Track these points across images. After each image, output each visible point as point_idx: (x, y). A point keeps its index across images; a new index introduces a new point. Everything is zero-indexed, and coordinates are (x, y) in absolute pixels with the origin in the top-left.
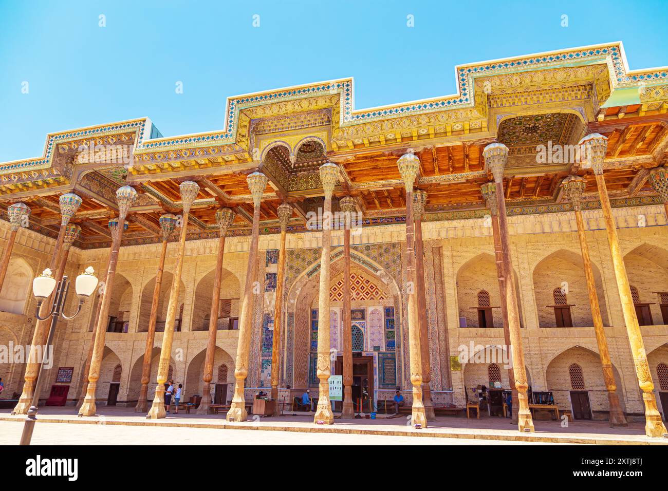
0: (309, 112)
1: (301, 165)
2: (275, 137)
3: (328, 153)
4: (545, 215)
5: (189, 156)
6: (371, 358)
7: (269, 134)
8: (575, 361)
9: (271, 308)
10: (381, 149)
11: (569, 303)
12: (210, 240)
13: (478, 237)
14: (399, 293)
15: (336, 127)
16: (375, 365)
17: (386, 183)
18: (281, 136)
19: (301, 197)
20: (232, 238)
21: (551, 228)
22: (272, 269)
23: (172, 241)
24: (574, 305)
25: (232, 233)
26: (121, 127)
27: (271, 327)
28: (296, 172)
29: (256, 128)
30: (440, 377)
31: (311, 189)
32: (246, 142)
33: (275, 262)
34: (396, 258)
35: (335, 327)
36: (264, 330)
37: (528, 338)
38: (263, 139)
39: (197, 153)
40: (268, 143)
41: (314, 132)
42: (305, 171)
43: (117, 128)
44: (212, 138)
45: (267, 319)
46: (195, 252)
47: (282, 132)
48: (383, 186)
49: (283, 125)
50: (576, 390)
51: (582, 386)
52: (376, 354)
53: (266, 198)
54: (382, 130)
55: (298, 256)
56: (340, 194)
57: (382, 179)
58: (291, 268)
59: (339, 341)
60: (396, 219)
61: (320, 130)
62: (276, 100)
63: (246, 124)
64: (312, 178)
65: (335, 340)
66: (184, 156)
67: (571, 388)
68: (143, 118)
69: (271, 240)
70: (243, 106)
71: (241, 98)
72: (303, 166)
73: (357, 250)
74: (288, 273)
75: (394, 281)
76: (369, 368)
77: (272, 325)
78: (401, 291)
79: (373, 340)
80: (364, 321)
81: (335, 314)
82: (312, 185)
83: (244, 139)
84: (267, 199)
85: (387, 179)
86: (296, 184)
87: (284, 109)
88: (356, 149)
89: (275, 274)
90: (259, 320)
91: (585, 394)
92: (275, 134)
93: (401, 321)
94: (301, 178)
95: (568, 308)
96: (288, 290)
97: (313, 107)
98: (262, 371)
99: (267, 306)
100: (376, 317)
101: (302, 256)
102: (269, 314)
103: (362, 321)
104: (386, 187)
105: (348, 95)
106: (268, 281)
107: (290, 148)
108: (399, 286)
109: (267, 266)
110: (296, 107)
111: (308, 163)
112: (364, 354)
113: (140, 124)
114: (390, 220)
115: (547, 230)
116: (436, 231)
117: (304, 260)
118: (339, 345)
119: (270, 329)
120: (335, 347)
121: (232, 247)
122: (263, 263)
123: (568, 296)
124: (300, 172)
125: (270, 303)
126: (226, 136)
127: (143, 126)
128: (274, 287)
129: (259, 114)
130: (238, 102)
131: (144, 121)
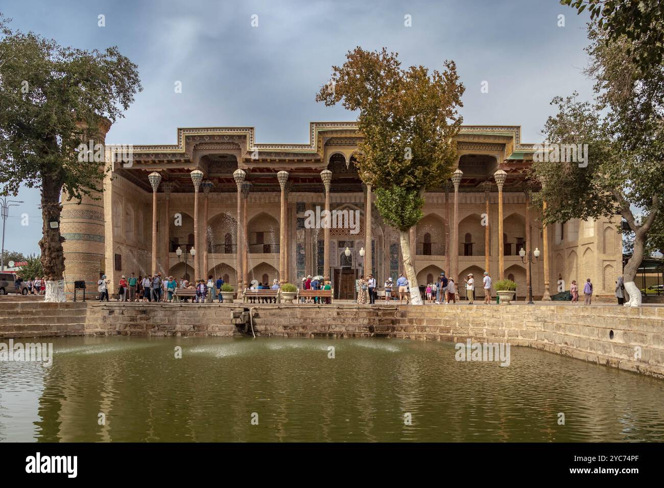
2: (336, 148)
4: (469, 193)
5: (284, 156)
6: (357, 270)
7: (333, 147)
9: (302, 241)
11: (472, 241)
12: (255, 193)
13: (431, 203)
14: (383, 234)
18: (340, 148)
20: (271, 193)
21: (471, 201)
23: (225, 192)
24: (475, 243)
26: (234, 130)
33: (302, 211)
35: (334, 251)
36: (298, 254)
38: (330, 149)
39: (290, 155)
43: (231, 130)
44: (302, 148)
45: (299, 247)
47: (340, 146)
52: (360, 268)
59: (336, 260)
63: (320, 139)
65: (334, 259)
66: (281, 155)
69: (300, 196)
70: (320, 129)
71: (318, 123)
73: (357, 206)
75: (380, 227)
76: (356, 275)
77: (303, 251)
80: (353, 248)
81: (334, 243)
83: (320, 149)
87: (345, 133)
89: (303, 218)
90: (295, 248)
92: (336, 146)
95: (471, 244)
99: (299, 239)
102: (300, 244)
106: (298, 223)
107: (346, 156)
109: (297, 213)
112: (352, 268)
113: (249, 130)
118: (336, 262)
119: (302, 253)
120: (334, 263)
121: (272, 199)
122: (294, 211)
123: (472, 238)
124: (336, 160)
125: (301, 237)
126: (311, 147)
127: (251, 132)
128: (303, 227)
129: (329, 135)
130: (316, 125)
131: (252, 129)
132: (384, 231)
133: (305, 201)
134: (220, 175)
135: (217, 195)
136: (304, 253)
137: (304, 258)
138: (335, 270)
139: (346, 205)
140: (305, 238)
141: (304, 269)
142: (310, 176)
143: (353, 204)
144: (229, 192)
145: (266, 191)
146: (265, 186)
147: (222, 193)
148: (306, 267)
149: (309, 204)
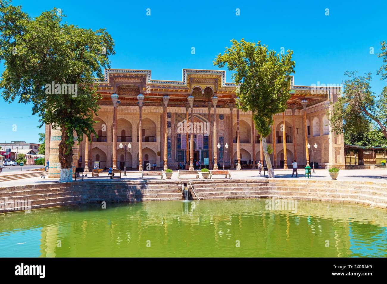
0: (210, 79)
2: (197, 84)
3: (215, 93)
6: (198, 152)
7: (195, 83)
9: (169, 135)
13: (241, 114)
15: (219, 86)
16: (200, 154)
18: (199, 84)
20: (152, 107)
22: (169, 120)
26: (139, 72)
29: (191, 80)
33: (170, 117)
38: (192, 84)
40: (194, 86)
41: (209, 85)
43: (137, 71)
44: (178, 83)
45: (168, 138)
46: (135, 111)
47: (199, 83)
49: (200, 80)
52: (200, 150)
54: (233, 89)
55: (179, 116)
58: (176, 120)
61: (212, 85)
62: (200, 73)
63: (188, 79)
65: (185, 145)
66: (166, 87)
68: (149, 70)
69: (168, 109)
70: (189, 73)
71: (188, 70)
74: (175, 122)
76: (197, 154)
77: (170, 140)
79: (199, 145)
80: (196, 139)
81: (185, 136)
82: (197, 96)
83: (188, 85)
87: (202, 76)
89: (170, 122)
96: (176, 128)
97: (211, 77)
100: (200, 137)
101: (180, 116)
105: (224, 76)
106: (168, 125)
107: (202, 89)
109: (167, 119)
110: (206, 76)
112: (196, 150)
113: (147, 72)
117: (181, 117)
119: (169, 142)
120: (185, 147)
121: (152, 110)
125: (169, 132)
126: (183, 83)
127: (149, 73)
128: (170, 127)
129: (193, 76)
130: (186, 71)
131: (149, 71)
133: (171, 112)
134: (125, 96)
136: (170, 142)
137: (171, 145)
139: (195, 114)
140: (171, 133)
141: (170, 151)
142: (178, 98)
143: (198, 114)
144: (126, 105)
145: (149, 105)
146: (149, 102)
147: (122, 106)
148: (171, 150)
149: (173, 114)
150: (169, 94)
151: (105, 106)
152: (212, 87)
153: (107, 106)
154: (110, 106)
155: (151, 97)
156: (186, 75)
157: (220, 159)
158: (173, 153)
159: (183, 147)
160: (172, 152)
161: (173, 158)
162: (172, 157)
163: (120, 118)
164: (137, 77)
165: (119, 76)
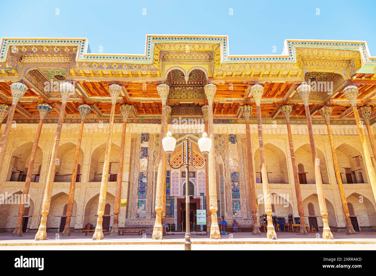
0: (199, 52)
1: (178, 83)
2: (174, 64)
3: (209, 78)
4: (300, 125)
5: (118, 68)
6: (199, 200)
7: (170, 62)
8: (310, 202)
9: (144, 169)
10: (241, 80)
11: (305, 171)
13: (266, 134)
14: (223, 163)
15: (216, 63)
16: (201, 204)
17: (229, 99)
18: (178, 63)
19: (178, 103)
20: (118, 124)
21: (302, 132)
22: (145, 145)
23: (74, 123)
24: (308, 173)
25: (119, 121)
26: (65, 42)
27: (144, 180)
28: (174, 87)
29: (163, 57)
30: (246, 210)
31: (183, 98)
32: (158, 65)
33: (146, 141)
34: (221, 143)
35: (177, 181)
36: (140, 182)
37: (291, 189)
38: (166, 64)
39: (124, 67)
40: (169, 67)
41: (200, 64)
42: (179, 87)
43: (62, 42)
44: (136, 58)
45: (142, 175)
46: (91, 131)
47: (179, 61)
48: (227, 101)
49: (180, 57)
50: (311, 216)
51: (314, 214)
52: (202, 197)
53: (155, 100)
54: (244, 69)
56: (202, 103)
57: (228, 97)
58: (158, 145)
59: (180, 189)
60: (222, 121)
61: (204, 64)
62: (179, 42)
63: (158, 53)
64: (184, 92)
65: (177, 189)
66: (114, 67)
67: (309, 215)
68: (83, 38)
69: (145, 127)
70: (157, 42)
71: (156, 36)
72: (179, 84)
73: (198, 137)
74: (155, 148)
75: (220, 156)
76: (197, 206)
77: (145, 179)
78: (224, 162)
79: (200, 189)
80: (195, 178)
81: (178, 173)
82: (184, 96)
83: (156, 62)
84: (155, 102)
85: (231, 97)
86: (174, 94)
87: (183, 47)
88: (226, 78)
89: (147, 148)
90: (137, 176)
91: (315, 218)
92: (175, 62)
93: (224, 179)
94: (189, 91)
95: (305, 174)
96: (156, 158)
97: (202, 49)
98: (138, 208)
99: (142, 168)
100: (202, 176)
102: (143, 173)
103: (193, 178)
104: (229, 102)
105: (225, 45)
106: (142, 152)
107: (185, 72)
108: (223, 159)
109: (142, 143)
110: (191, 48)
111: (182, 82)
112: (195, 197)
113: (81, 42)
114: (219, 121)
115: (300, 133)
116: (244, 129)
118: (180, 192)
119: (144, 181)
120: (177, 193)
122: (139, 141)
123: (305, 168)
124: (177, 87)
125: (144, 165)
126: (146, 59)
127: (83, 43)
128: (146, 156)
129: (167, 48)
130: (153, 38)
131: (84, 40)
132: (224, 160)
133: (149, 132)
135: (67, 125)
136: (146, 182)
137: (146, 187)
138: (178, 199)
139: (188, 135)
140: (148, 167)
141: (145, 198)
143: (194, 134)
147: (71, 124)
148: (147, 196)
149: (152, 135)
150: (121, 81)
151: (46, 124)
152: (204, 68)
153: (49, 124)
154: (53, 124)
155: (103, 100)
156: (152, 45)
157: (234, 214)
158: (149, 200)
159: (173, 193)
160: (147, 200)
161: (149, 210)
162: (147, 209)
163: (67, 142)
164: (62, 51)
165: (30, 51)
